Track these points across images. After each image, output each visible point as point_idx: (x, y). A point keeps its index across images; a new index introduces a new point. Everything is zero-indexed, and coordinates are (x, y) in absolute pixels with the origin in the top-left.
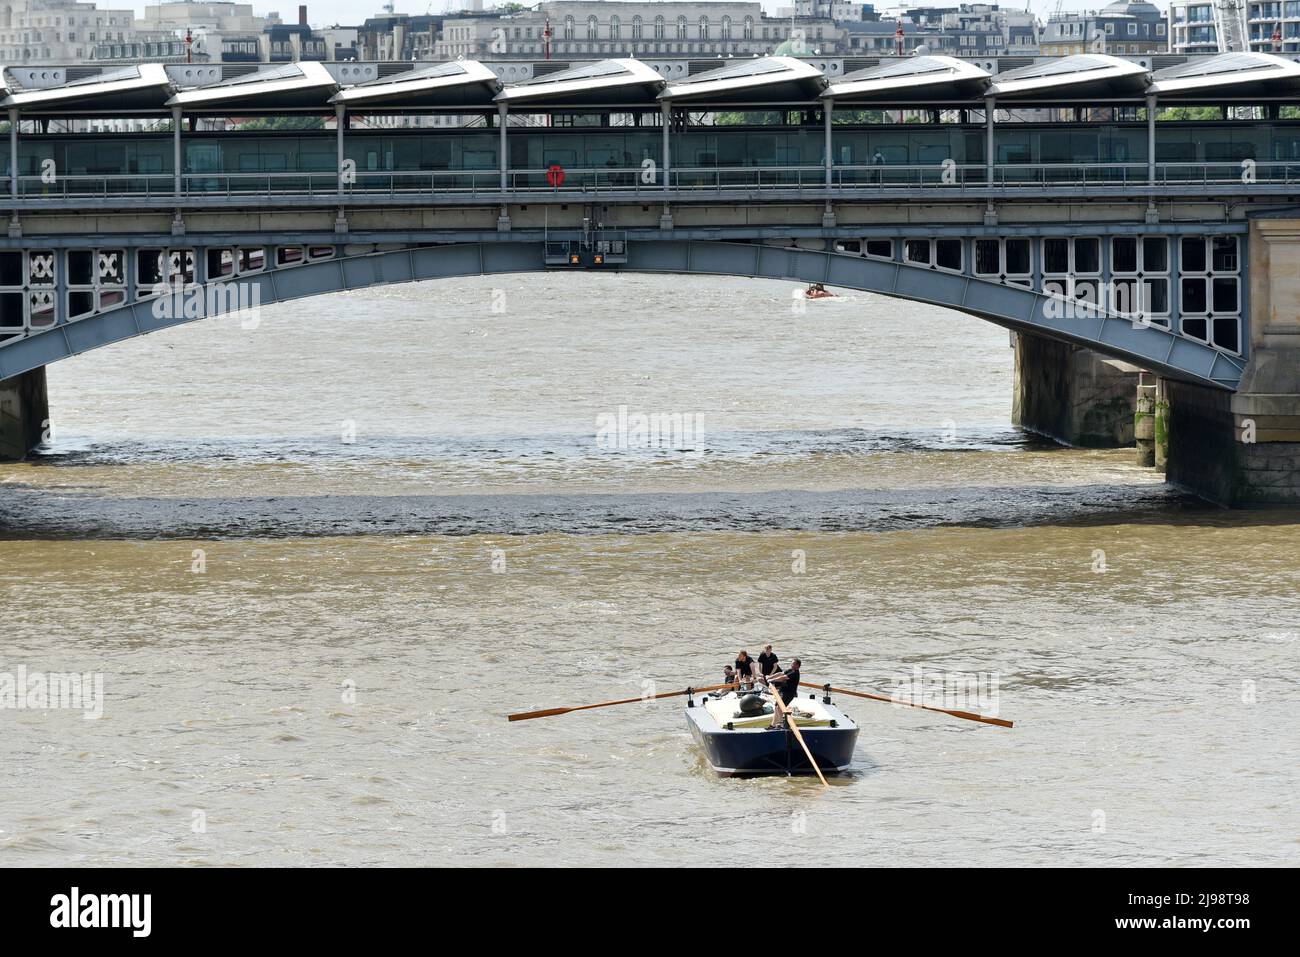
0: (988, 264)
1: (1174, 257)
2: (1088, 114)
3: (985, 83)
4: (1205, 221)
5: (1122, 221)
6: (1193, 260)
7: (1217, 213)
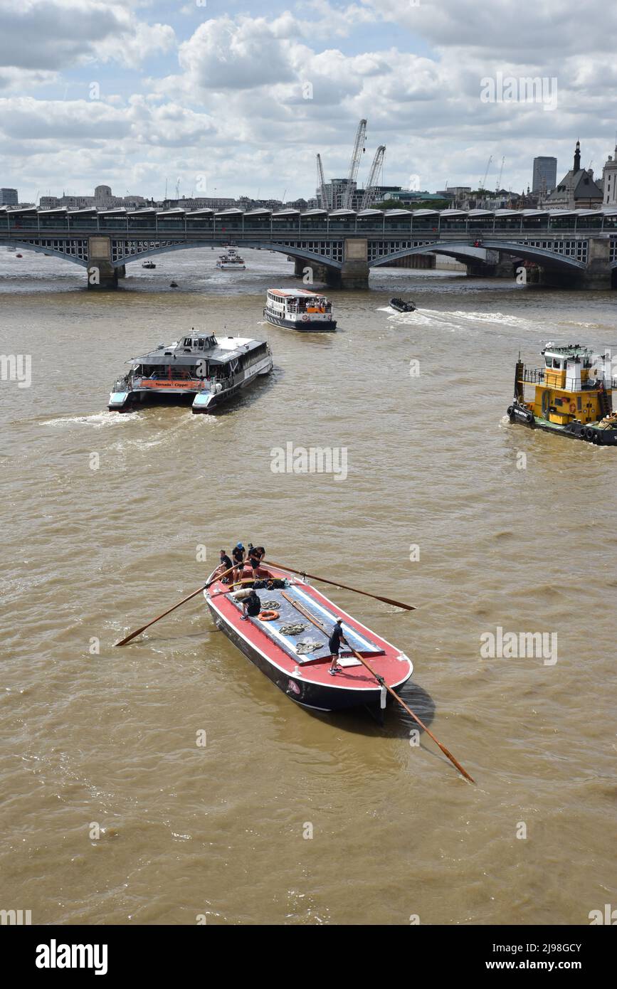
0: (299, 246)
1: (331, 245)
2: (314, 220)
3: (299, 214)
4: (336, 239)
5: (322, 239)
6: (335, 246)
7: (338, 237)
